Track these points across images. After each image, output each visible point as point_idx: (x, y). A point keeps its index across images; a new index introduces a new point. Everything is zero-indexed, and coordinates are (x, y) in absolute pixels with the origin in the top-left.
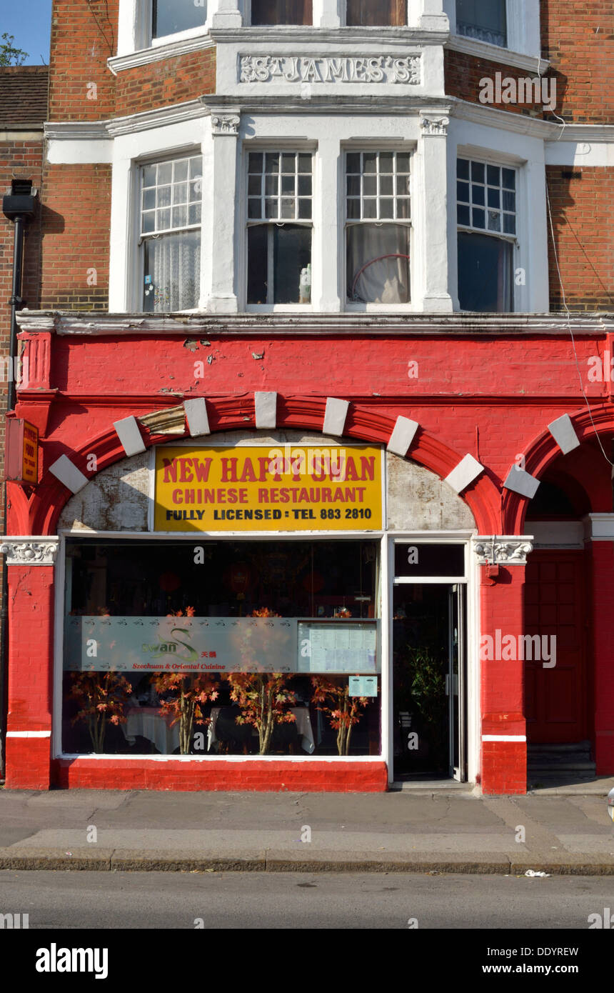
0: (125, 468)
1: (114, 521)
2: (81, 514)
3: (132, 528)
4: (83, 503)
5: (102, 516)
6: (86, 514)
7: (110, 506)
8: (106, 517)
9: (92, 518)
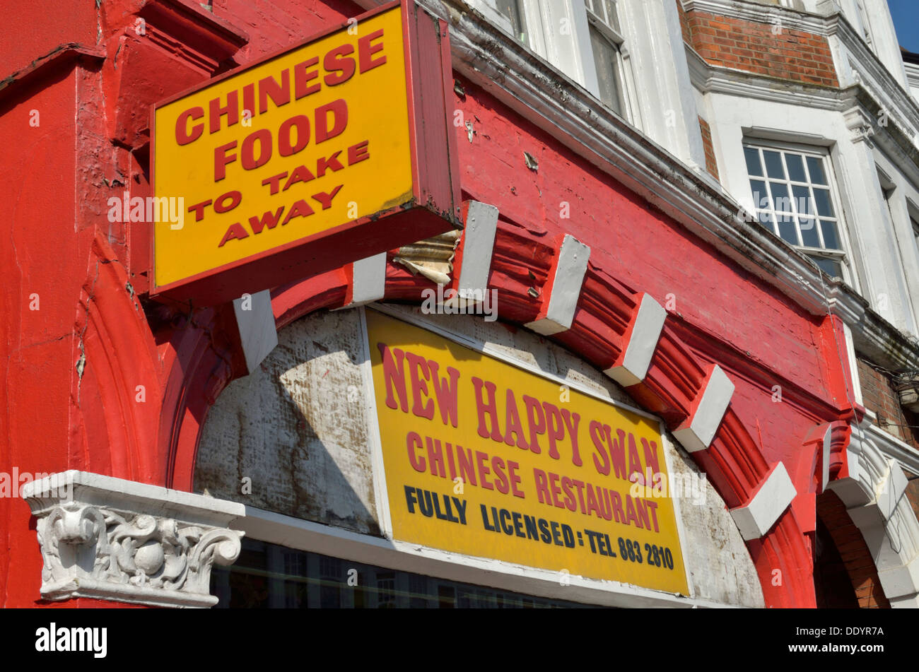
0: (317, 340)
1: (310, 491)
2: (236, 453)
3: (348, 519)
4: (240, 416)
5: (285, 468)
6: (248, 452)
7: (299, 445)
8: (292, 473)
9: (262, 470)
